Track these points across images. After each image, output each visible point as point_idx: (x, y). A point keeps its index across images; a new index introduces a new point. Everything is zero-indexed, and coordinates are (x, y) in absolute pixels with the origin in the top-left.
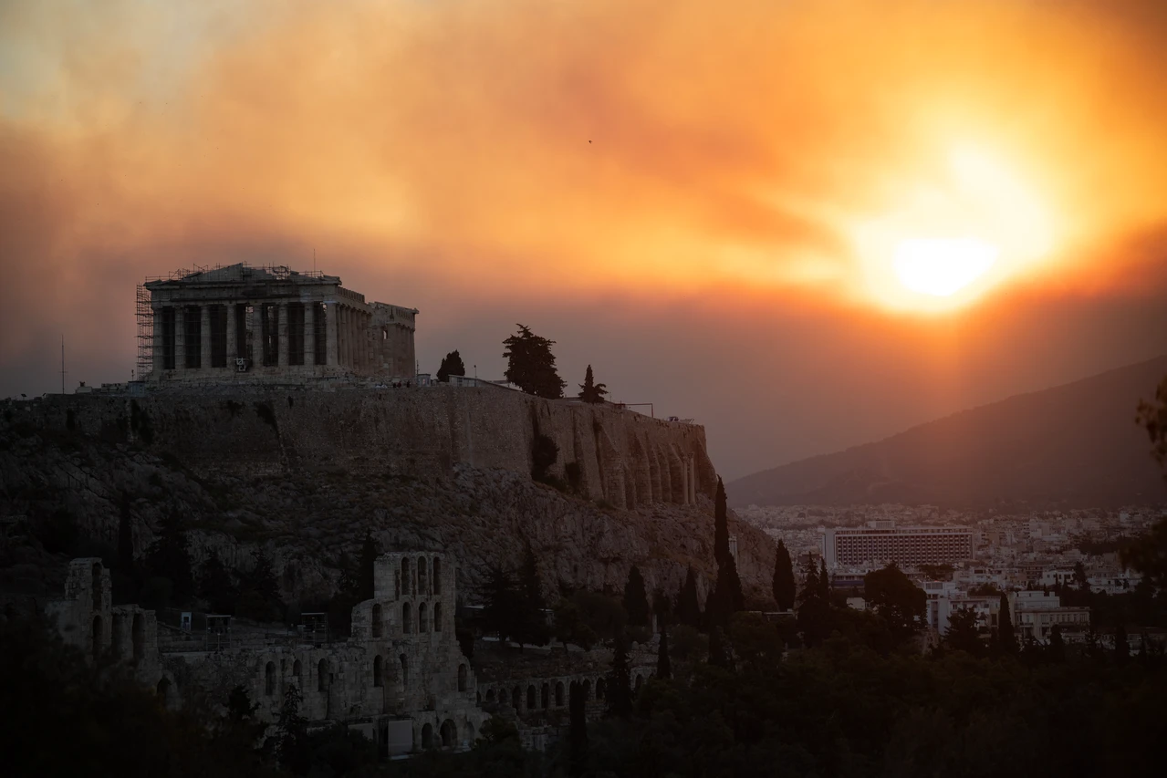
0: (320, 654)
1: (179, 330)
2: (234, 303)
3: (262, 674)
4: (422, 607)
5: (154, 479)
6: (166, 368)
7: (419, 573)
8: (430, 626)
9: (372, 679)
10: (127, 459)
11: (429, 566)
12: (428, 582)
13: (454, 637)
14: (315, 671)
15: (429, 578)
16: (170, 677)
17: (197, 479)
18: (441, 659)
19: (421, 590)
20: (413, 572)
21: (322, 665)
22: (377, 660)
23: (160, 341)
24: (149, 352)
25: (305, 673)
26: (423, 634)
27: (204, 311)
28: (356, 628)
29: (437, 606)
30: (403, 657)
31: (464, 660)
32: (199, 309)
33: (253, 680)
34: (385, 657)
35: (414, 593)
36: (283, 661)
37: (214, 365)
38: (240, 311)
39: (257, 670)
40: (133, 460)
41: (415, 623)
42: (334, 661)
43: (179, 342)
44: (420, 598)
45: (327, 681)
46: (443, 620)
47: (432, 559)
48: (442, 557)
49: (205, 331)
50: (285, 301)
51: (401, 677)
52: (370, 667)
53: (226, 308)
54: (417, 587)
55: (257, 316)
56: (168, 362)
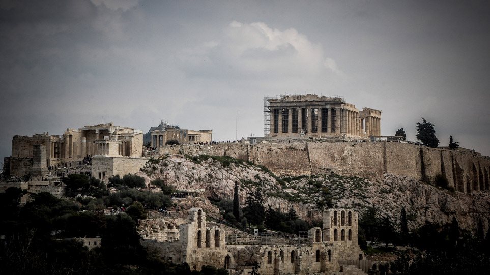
0: (293, 248)
1: (280, 118)
2: (301, 108)
3: (266, 255)
4: (343, 231)
5: (257, 177)
6: (275, 133)
7: (342, 217)
8: (346, 238)
9: (315, 259)
10: (247, 168)
11: (346, 215)
12: (346, 221)
13: (357, 243)
14: (290, 255)
15: (346, 219)
16: (231, 255)
17: (275, 177)
18: (351, 252)
19: (343, 224)
20: (339, 217)
21: (293, 253)
22: (318, 251)
23: (273, 122)
24: (269, 126)
25: (285, 255)
26: (343, 241)
27: (290, 111)
28: (309, 238)
29: (350, 231)
30: (329, 251)
31: (362, 252)
32: (288, 110)
33: (263, 258)
34: (321, 250)
35: (339, 225)
36: (276, 251)
37: (293, 132)
38: (304, 111)
39: (264, 253)
40: (249, 169)
41: (339, 237)
42: (299, 251)
43: (280, 123)
44: (342, 227)
45: (295, 259)
46: (352, 236)
47: (348, 212)
48: (352, 211)
49: (290, 119)
50: (320, 107)
51: (327, 258)
52: (314, 254)
53: (298, 110)
54: (340, 223)
55: (310, 113)
56: (276, 131)
